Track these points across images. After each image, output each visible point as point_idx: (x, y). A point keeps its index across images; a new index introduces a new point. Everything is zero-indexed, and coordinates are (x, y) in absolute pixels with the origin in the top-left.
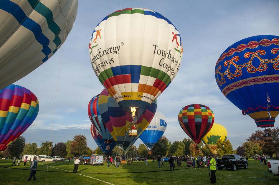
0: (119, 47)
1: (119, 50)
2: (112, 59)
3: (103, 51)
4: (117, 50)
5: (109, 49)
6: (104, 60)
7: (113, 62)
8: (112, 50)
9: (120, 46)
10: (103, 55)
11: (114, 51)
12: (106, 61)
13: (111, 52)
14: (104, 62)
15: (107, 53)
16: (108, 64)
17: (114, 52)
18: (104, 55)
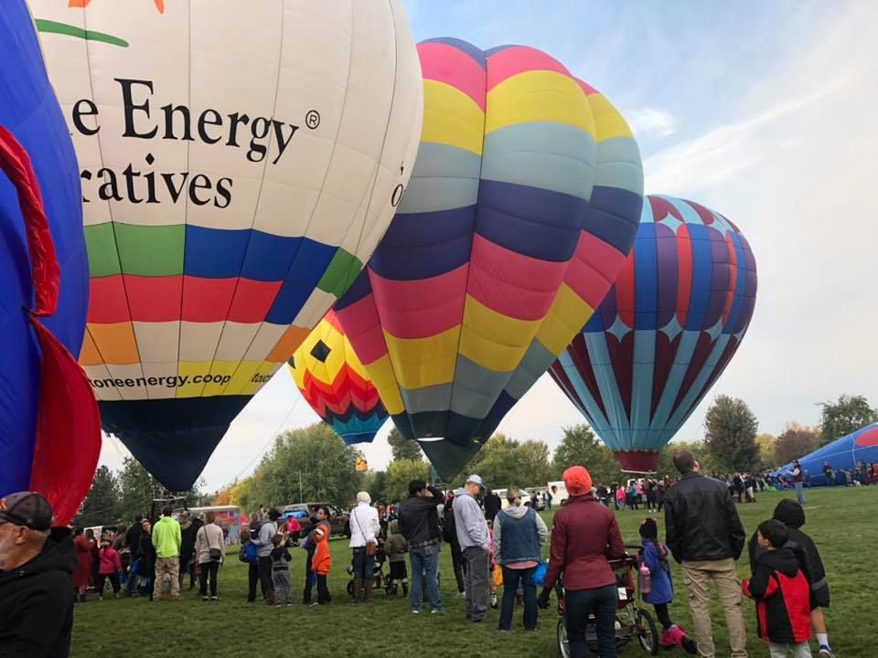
0: (286, 131)
1: (282, 147)
2: (225, 184)
3: (168, 111)
4: (270, 142)
5: (227, 122)
6: (158, 169)
7: (222, 200)
8: (243, 131)
9: (294, 128)
10: (162, 131)
11: (257, 142)
12: (168, 178)
13: (232, 142)
14: (151, 177)
15: (194, 132)
16: (175, 196)
17: (254, 147)
18: (169, 135)
